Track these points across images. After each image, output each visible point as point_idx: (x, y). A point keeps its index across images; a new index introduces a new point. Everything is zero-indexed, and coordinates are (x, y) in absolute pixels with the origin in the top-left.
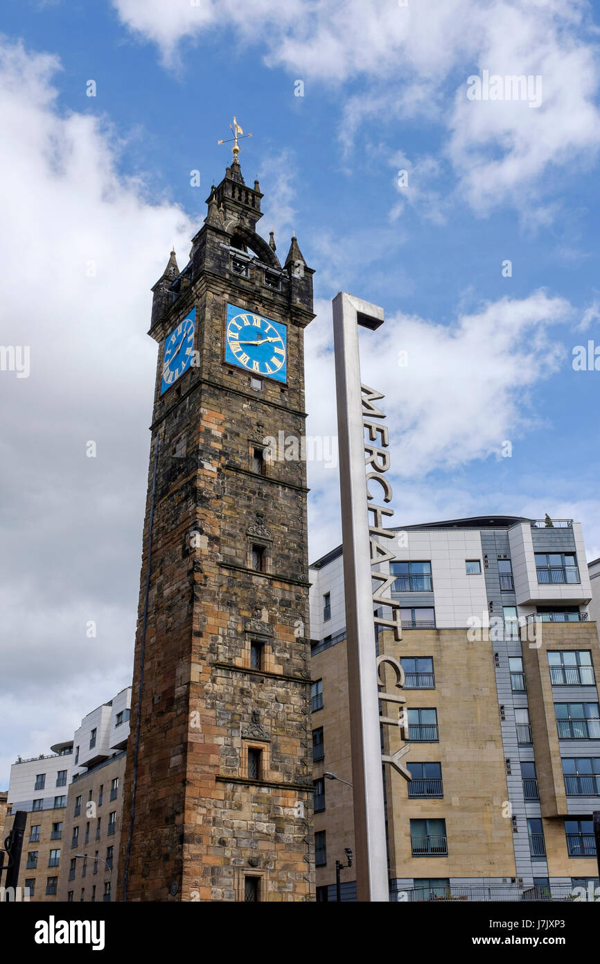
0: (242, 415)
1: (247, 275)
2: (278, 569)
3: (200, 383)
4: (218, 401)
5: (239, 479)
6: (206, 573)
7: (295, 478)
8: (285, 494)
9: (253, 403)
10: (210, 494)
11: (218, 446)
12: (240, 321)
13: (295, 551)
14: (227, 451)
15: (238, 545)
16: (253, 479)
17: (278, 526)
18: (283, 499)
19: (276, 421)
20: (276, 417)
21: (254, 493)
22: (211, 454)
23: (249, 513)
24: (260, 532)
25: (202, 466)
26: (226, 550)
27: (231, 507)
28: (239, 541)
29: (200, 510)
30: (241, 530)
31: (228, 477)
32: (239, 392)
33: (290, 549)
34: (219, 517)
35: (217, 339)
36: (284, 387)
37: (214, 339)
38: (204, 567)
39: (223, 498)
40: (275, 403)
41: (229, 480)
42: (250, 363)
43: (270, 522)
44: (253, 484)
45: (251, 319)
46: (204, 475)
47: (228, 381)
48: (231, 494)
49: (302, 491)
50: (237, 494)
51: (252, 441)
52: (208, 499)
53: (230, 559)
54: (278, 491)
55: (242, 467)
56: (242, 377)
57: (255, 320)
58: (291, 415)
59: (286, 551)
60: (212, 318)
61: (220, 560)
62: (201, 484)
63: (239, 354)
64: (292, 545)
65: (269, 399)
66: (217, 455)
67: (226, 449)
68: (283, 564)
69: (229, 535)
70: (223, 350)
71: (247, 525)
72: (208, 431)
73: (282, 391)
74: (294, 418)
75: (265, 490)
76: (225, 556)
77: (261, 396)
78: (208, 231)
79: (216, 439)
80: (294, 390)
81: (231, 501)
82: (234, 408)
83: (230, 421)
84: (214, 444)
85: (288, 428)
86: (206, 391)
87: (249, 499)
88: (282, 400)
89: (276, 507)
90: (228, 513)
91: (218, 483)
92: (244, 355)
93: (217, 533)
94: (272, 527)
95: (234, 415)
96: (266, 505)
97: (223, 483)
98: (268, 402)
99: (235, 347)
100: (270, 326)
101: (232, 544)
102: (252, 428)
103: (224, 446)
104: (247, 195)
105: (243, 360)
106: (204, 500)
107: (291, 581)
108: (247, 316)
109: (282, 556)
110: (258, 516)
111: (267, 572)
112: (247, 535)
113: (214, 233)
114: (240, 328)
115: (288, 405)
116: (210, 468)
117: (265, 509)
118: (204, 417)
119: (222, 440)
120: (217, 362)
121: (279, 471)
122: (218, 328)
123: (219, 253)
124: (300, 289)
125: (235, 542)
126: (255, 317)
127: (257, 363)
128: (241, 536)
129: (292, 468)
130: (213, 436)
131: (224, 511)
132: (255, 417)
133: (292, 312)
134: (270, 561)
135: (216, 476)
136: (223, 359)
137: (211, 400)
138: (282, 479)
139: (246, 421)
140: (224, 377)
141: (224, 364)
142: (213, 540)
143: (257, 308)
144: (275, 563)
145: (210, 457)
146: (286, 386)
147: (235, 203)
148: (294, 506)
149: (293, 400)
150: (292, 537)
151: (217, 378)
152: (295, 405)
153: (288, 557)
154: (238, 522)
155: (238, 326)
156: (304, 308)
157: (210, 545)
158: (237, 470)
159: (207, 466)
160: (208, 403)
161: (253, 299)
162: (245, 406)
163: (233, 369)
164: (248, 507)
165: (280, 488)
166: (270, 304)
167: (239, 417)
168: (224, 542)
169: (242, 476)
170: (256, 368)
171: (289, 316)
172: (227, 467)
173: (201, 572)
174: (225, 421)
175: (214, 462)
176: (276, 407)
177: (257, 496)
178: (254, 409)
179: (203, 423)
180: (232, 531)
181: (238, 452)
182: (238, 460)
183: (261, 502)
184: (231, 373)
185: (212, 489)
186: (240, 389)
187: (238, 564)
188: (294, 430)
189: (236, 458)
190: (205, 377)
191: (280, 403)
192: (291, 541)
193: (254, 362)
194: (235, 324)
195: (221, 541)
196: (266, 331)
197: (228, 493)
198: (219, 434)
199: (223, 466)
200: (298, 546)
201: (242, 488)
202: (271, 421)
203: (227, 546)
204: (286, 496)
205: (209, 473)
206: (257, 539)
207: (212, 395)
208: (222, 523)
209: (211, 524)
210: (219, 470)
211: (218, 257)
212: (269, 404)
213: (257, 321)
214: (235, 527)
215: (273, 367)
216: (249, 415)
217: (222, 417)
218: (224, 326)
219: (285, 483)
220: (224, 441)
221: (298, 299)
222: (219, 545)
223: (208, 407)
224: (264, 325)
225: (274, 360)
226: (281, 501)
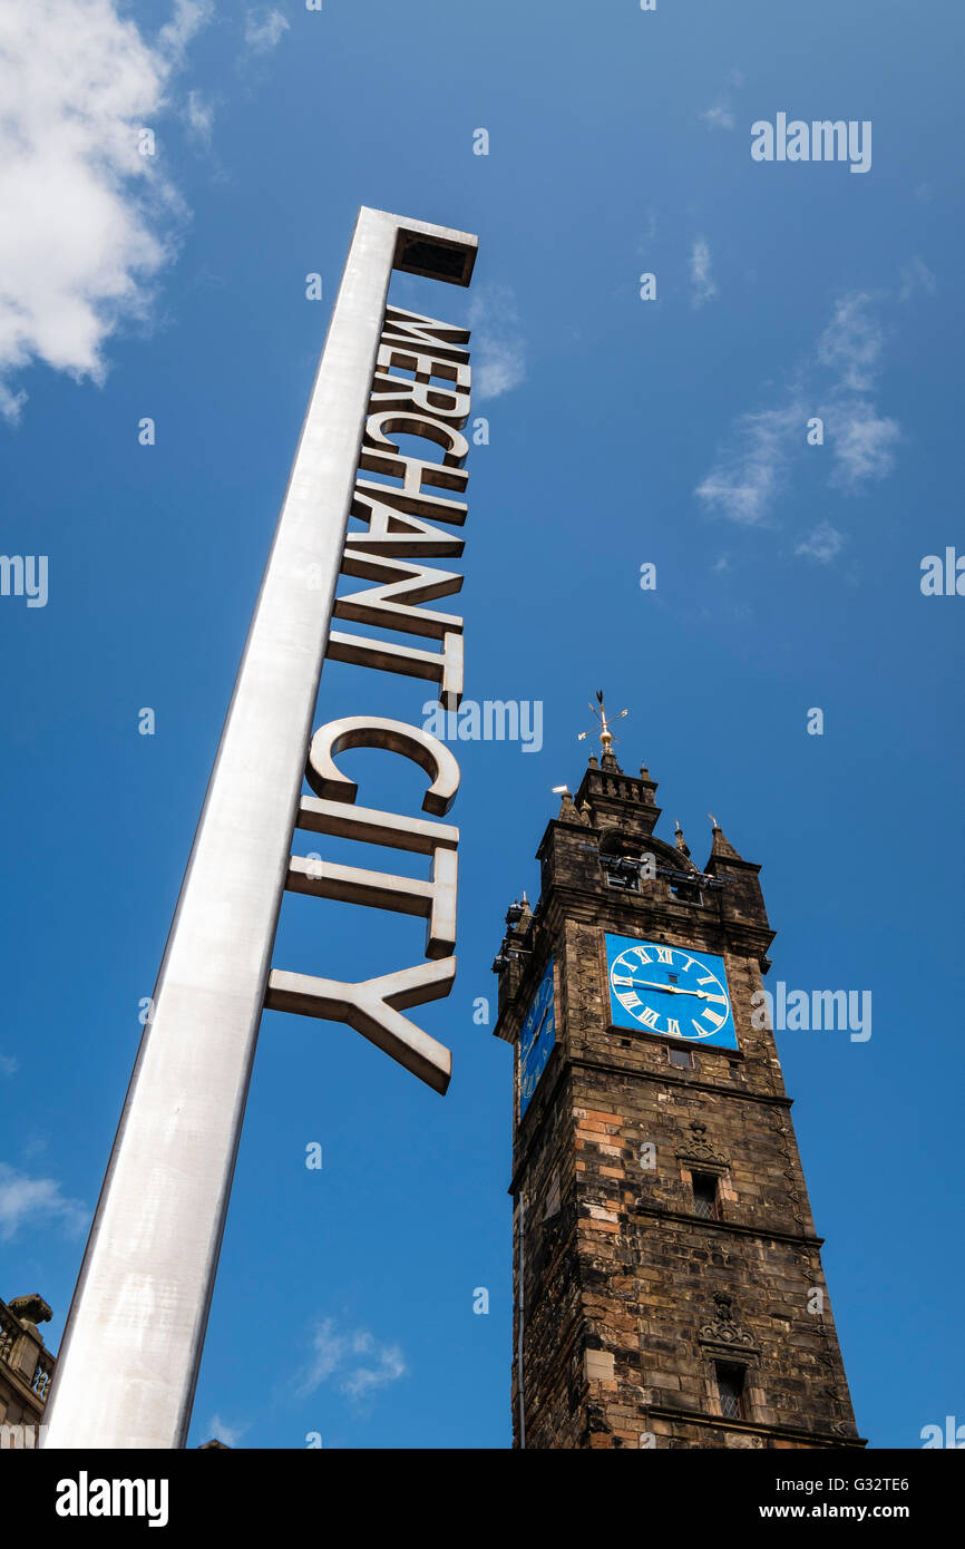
0: (659, 1114)
1: (637, 889)
2: (782, 1414)
3: (568, 1066)
4: (606, 1094)
5: (670, 1233)
6: (616, 1433)
7: (786, 1220)
8: (770, 1255)
9: (678, 1091)
10: (608, 1266)
11: (617, 1174)
12: (633, 959)
13: (815, 1371)
14: (635, 1182)
15: (683, 1366)
16: (698, 1231)
17: (768, 1321)
18: (768, 1263)
19: (730, 1118)
20: (728, 1112)
21: (704, 1257)
22: (601, 1188)
23: (700, 1298)
24: (728, 1335)
25: (586, 1214)
26: (658, 1378)
27: (658, 1289)
28: (684, 1357)
29: (588, 1299)
30: (685, 1334)
31: (643, 1229)
32: (646, 1073)
33: (801, 1368)
34: (632, 1310)
35: (592, 991)
36: (735, 1057)
37: (587, 991)
38: (611, 1419)
39: (638, 1272)
40: (722, 1085)
41: (647, 1234)
42: (662, 1023)
43: (746, 1313)
44: (700, 1240)
45: (654, 954)
46: (591, 1230)
47: (621, 1056)
48: (654, 1262)
49: (807, 1246)
50: (666, 1262)
51: (684, 1158)
52: (606, 1277)
53: (669, 1397)
54: (756, 1249)
55: (672, 1208)
56: (649, 1048)
57: (661, 954)
58: (758, 1106)
59: (794, 1372)
60: (579, 960)
61: (647, 1401)
62: (587, 1248)
63: (638, 1010)
64: (804, 1357)
65: (709, 1080)
66: (614, 1191)
67: (633, 1178)
68: (791, 1402)
69: (660, 1345)
70: (606, 1007)
71: (696, 1322)
72: (592, 1148)
73: (733, 1065)
74: (765, 1110)
75: (726, 1249)
76: (657, 1391)
77: (692, 1077)
78: (557, 830)
79: (611, 1162)
80: (757, 1061)
81: (655, 1275)
82: (641, 1103)
83: (635, 1126)
84: (606, 1171)
85: (756, 1129)
86: (582, 1079)
87: (694, 1269)
88: (735, 1080)
89: (755, 1282)
90: (653, 1301)
91: (624, 1243)
92: (648, 1011)
93: (634, 1343)
94: (754, 1322)
95: (641, 1115)
96: (733, 1279)
97: (633, 1242)
98: (707, 1085)
99: (629, 1000)
100: (691, 961)
101: (669, 1364)
102: (682, 1136)
103: (627, 1173)
104: (629, 789)
105: (648, 1019)
106: (596, 1279)
107: (815, 1436)
108: (645, 949)
109: (786, 1383)
110: (718, 1301)
111: (757, 1421)
112: (701, 1343)
113: (568, 832)
114: (634, 968)
115: (749, 1088)
116: (603, 1216)
117: (733, 1287)
118: (582, 1123)
119: (622, 1161)
120: (597, 1029)
121: (750, 1210)
122: (593, 973)
123: (580, 858)
124: (737, 897)
125: (675, 1362)
126: (659, 949)
127: (676, 1022)
128: (686, 1347)
129: (777, 1201)
130: (603, 1157)
131: (642, 1298)
132: (684, 1115)
133: (728, 933)
134: (759, 1396)
135: (617, 1229)
136: (609, 1021)
137: (592, 1093)
138: (760, 1224)
139: (668, 1123)
140: (614, 1051)
141: (612, 1030)
142: (626, 1359)
143: (662, 936)
144: (773, 1399)
145: (602, 1194)
146: (739, 1055)
147: (610, 800)
148: (796, 1275)
149: (757, 1079)
150: (802, 1342)
151: (600, 1054)
152: (764, 1087)
153: (799, 1385)
154: (676, 1318)
155: (630, 966)
156: (751, 924)
157: (618, 1369)
158: (662, 1214)
159: (597, 1212)
160: (586, 1099)
161: (651, 923)
162: (661, 1097)
163: (631, 1036)
164: (695, 1285)
165: (759, 1243)
166: (686, 928)
167: (652, 1117)
168: (651, 1361)
169: (670, 1226)
170: (674, 1030)
171: (724, 941)
172: (641, 1211)
173: (607, 1431)
174: (626, 1127)
175: (610, 1203)
176: (724, 1092)
177: (711, 1263)
178: (681, 1102)
179: (579, 1134)
180: (667, 1338)
181: (658, 1181)
182: (661, 1196)
183: (722, 1273)
184: (626, 1044)
185: (611, 1256)
186: (650, 1068)
187: (690, 1408)
188: (768, 1132)
189: (656, 1193)
190: (576, 1053)
191: (733, 1085)
192: (802, 1350)
193: (670, 1020)
194: (625, 963)
195: (643, 1361)
196: (686, 969)
197: (645, 1261)
198: (615, 1152)
199: (630, 1209)
200: (820, 1357)
201: (676, 1250)
202: (718, 1119)
203: (659, 1370)
204: (774, 1258)
205: (601, 1226)
206: (724, 1351)
207: (594, 1084)
208: (641, 1323)
209: (618, 1326)
210: (622, 1217)
211: (578, 865)
212: (710, 1089)
213: (666, 955)
214: (670, 1329)
215: (709, 1025)
216: (672, 1111)
217: (618, 1120)
218: (604, 969)
219: (765, 1232)
220: (626, 1163)
221: (736, 912)
222: (639, 1368)
223: (588, 1104)
224: (680, 961)
225: (708, 1014)
226: (765, 1268)
